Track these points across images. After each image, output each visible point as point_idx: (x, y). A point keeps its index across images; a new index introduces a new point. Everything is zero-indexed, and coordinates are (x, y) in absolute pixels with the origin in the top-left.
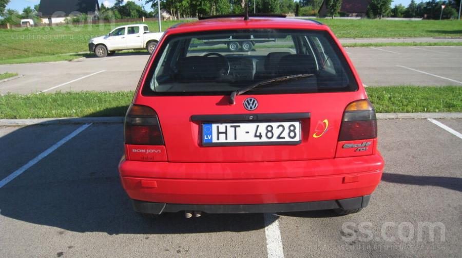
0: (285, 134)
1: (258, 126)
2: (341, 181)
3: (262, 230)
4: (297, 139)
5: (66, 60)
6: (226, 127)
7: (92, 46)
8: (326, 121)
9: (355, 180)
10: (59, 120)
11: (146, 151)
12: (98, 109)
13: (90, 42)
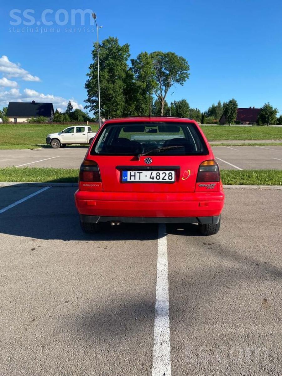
0: (166, 178)
1: (152, 173)
2: (198, 205)
3: (156, 240)
4: (173, 180)
5: (29, 149)
6: (135, 173)
7: (49, 140)
8: (189, 171)
9: (206, 204)
10: (28, 184)
11: (91, 185)
12: (55, 178)
13: (48, 137)
